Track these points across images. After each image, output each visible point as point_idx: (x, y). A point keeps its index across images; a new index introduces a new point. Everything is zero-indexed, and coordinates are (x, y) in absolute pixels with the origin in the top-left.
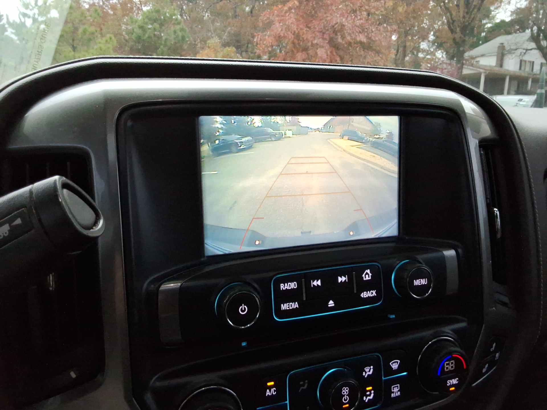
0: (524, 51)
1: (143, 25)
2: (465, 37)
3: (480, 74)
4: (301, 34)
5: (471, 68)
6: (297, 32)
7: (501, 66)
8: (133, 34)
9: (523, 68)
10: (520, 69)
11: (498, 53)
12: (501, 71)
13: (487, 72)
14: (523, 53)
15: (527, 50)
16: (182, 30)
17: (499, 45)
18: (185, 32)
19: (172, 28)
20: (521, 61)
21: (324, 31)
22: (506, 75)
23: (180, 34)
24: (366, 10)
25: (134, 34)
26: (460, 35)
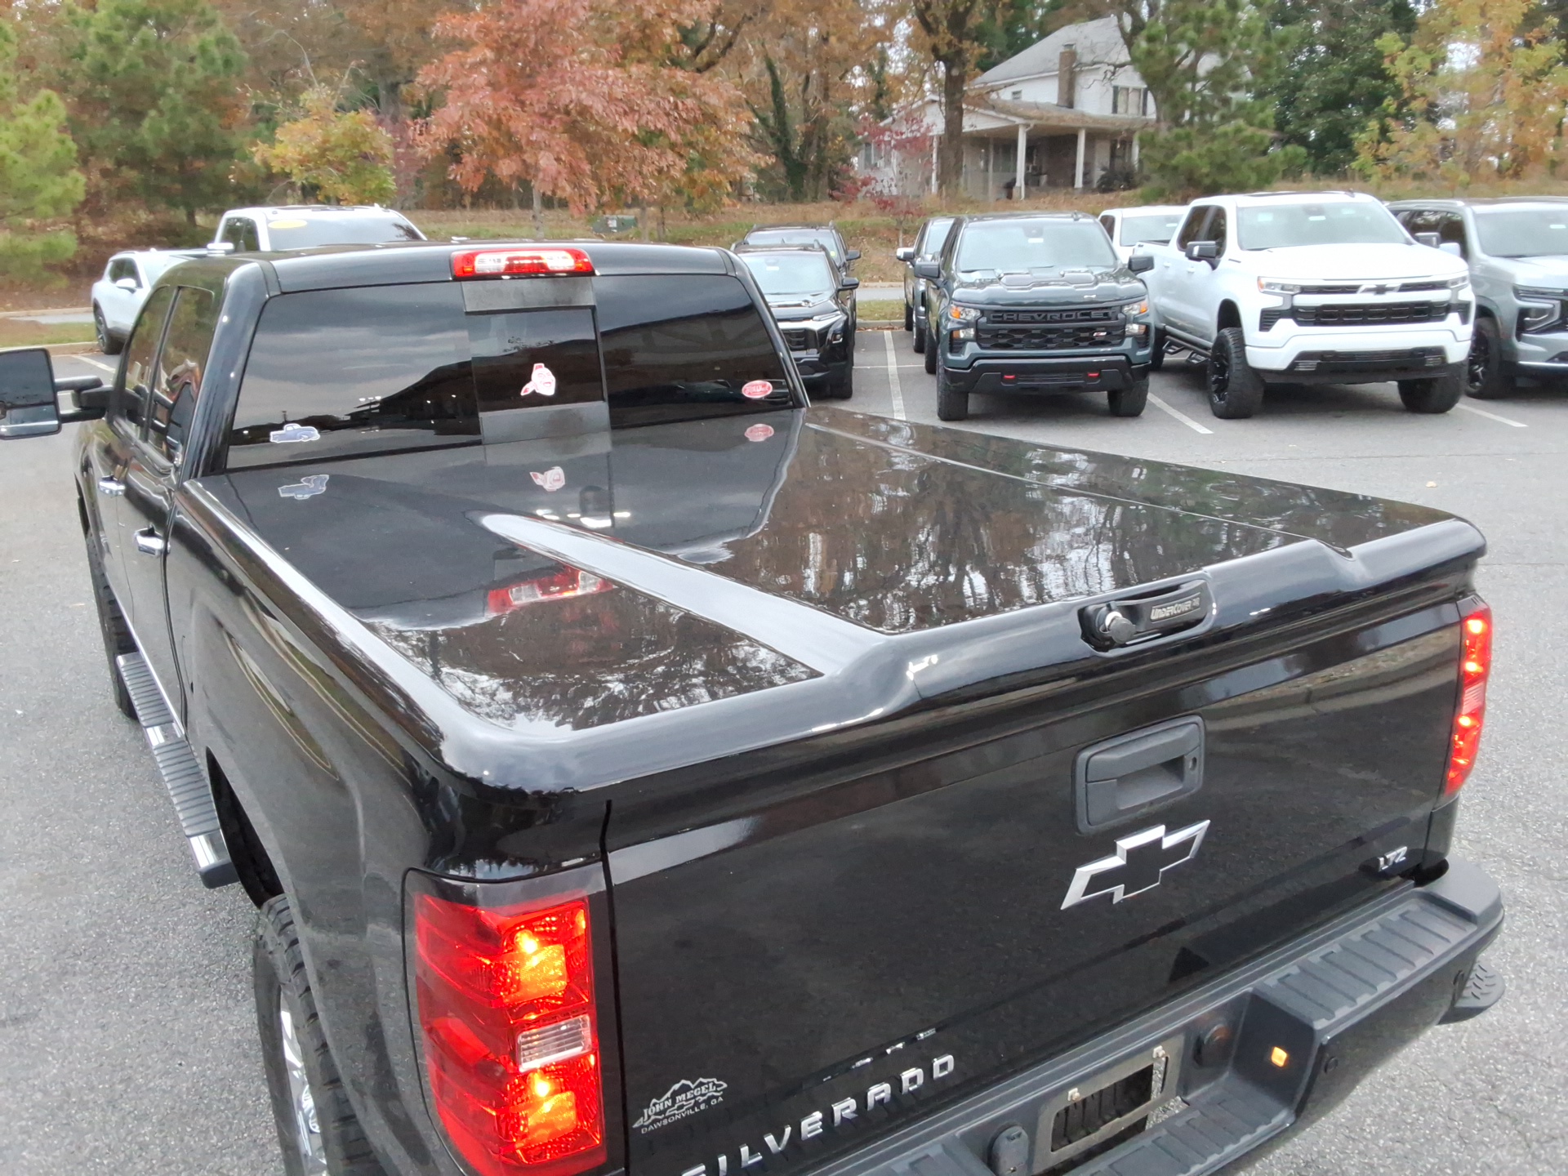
0: (1112, 68)
1: (109, 32)
2: (960, 41)
3: (1014, 130)
4: (504, 119)
5: (993, 113)
6: (495, 117)
7: (1070, 105)
8: (81, 58)
9: (1120, 109)
10: (1115, 109)
11: (1060, 70)
12: (1067, 118)
13: (1032, 123)
14: (1109, 75)
15: (1116, 66)
16: (221, 41)
17: (1062, 49)
18: (232, 48)
19: (194, 37)
20: (1116, 90)
21: (550, 113)
22: (1079, 129)
23: (216, 52)
24: (674, 23)
25: (88, 60)
26: (949, 37)
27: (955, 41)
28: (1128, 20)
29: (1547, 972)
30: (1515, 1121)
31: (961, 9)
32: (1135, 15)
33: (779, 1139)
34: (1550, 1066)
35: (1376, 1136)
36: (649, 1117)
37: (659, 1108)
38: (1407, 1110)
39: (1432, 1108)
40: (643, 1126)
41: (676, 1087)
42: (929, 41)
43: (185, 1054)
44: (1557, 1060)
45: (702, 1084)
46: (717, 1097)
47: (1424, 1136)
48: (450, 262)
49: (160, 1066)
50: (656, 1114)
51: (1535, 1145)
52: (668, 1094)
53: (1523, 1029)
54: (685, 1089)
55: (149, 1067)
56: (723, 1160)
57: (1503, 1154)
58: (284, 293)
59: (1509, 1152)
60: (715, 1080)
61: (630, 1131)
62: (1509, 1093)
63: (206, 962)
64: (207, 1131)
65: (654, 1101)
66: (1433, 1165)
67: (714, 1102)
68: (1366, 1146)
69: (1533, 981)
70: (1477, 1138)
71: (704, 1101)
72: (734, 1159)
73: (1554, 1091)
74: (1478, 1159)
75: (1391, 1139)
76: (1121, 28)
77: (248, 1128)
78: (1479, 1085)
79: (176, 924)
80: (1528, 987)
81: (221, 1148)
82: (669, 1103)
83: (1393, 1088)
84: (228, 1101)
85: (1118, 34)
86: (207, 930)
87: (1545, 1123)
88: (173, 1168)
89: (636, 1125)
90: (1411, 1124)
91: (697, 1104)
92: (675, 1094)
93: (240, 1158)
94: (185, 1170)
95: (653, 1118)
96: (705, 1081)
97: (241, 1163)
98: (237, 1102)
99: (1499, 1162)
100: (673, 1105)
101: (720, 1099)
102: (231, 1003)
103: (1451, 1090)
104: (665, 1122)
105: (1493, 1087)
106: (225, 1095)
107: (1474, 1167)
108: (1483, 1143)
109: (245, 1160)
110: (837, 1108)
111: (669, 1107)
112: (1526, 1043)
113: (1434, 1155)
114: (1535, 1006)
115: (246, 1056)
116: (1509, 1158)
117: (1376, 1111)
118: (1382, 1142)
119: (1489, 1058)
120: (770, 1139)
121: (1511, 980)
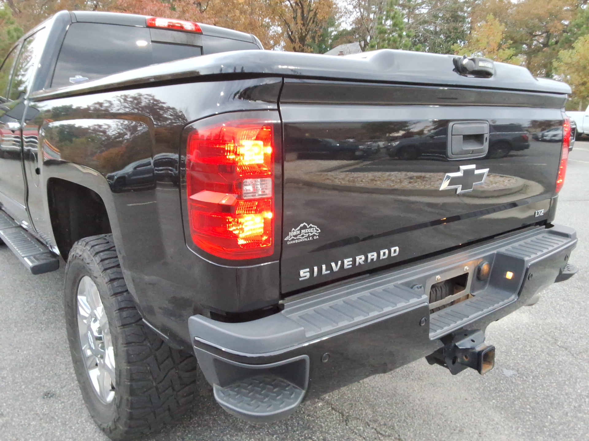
2: (304, 46)
26: (299, 44)
27: (301, 46)
28: (363, 43)
29: (564, 308)
30: (566, 349)
31: (304, 34)
32: (365, 41)
33: (336, 265)
34: (573, 333)
35: (517, 355)
36: (291, 237)
37: (295, 233)
38: (526, 347)
39: (535, 346)
40: (288, 240)
41: (302, 225)
42: (292, 46)
43: (20, 348)
44: (575, 332)
45: (311, 227)
46: (316, 236)
47: (535, 354)
48: (145, 21)
49: (9, 352)
50: (294, 236)
51: (575, 355)
52: (299, 228)
53: (560, 323)
54: (304, 227)
55: (4, 353)
56: (316, 269)
57: (564, 358)
58: (78, 22)
59: (567, 357)
60: (316, 227)
61: (283, 241)
62: (561, 341)
63: (26, 319)
64: (33, 371)
65: (293, 229)
66: (541, 362)
67: (315, 238)
68: (514, 357)
69: (560, 310)
70: (554, 354)
71: (311, 236)
72: (320, 270)
73: (577, 340)
74: (556, 359)
75: (523, 355)
76: (360, 45)
77: (52, 370)
78: (550, 339)
79: (12, 308)
80: (559, 312)
81: (40, 377)
82: (299, 232)
83: (519, 341)
84: (42, 362)
85: (359, 47)
86: (26, 309)
87: (577, 349)
88: (18, 384)
89: (285, 239)
90: (529, 351)
91: (309, 236)
92: (302, 229)
93: (49, 380)
94: (24, 385)
95: (292, 237)
96: (313, 226)
97: (50, 381)
98: (46, 362)
99: (564, 360)
100: (300, 234)
101: (317, 237)
102: (39, 331)
103: (540, 341)
104: (297, 241)
105: (555, 340)
106: (40, 360)
107: (556, 362)
108: (557, 355)
109: (52, 380)
110: (358, 258)
111: (299, 235)
112: (563, 327)
113: (540, 359)
114: (563, 317)
115: (48, 348)
116: (567, 359)
117: (515, 347)
118: (519, 356)
119: (551, 332)
120: (333, 264)
121: (552, 310)
